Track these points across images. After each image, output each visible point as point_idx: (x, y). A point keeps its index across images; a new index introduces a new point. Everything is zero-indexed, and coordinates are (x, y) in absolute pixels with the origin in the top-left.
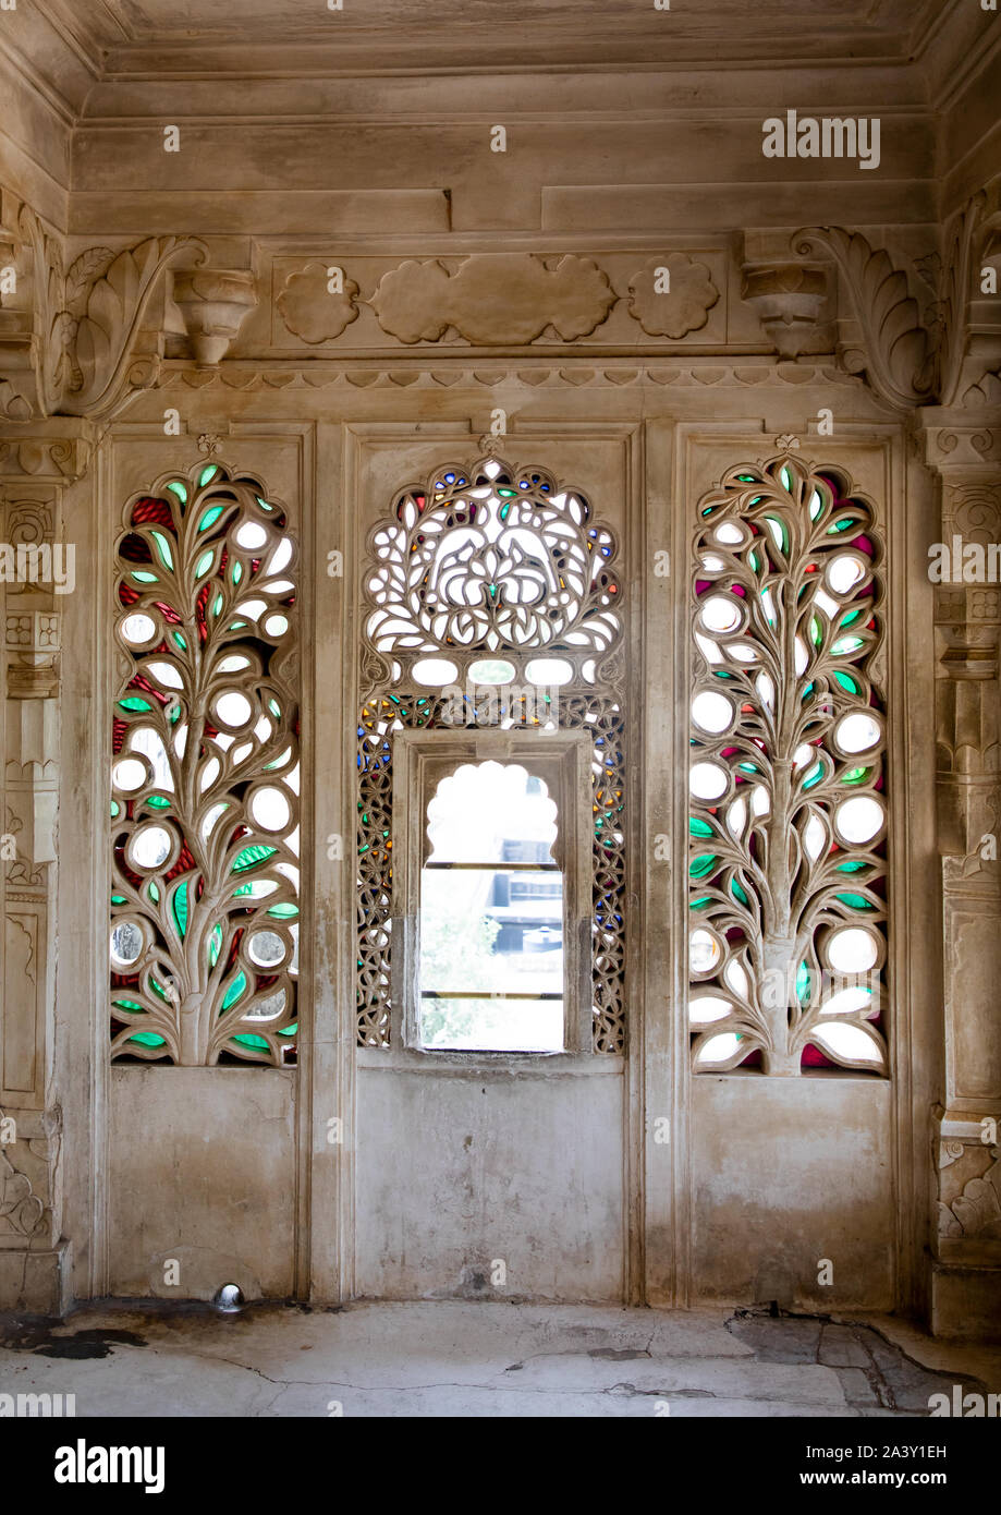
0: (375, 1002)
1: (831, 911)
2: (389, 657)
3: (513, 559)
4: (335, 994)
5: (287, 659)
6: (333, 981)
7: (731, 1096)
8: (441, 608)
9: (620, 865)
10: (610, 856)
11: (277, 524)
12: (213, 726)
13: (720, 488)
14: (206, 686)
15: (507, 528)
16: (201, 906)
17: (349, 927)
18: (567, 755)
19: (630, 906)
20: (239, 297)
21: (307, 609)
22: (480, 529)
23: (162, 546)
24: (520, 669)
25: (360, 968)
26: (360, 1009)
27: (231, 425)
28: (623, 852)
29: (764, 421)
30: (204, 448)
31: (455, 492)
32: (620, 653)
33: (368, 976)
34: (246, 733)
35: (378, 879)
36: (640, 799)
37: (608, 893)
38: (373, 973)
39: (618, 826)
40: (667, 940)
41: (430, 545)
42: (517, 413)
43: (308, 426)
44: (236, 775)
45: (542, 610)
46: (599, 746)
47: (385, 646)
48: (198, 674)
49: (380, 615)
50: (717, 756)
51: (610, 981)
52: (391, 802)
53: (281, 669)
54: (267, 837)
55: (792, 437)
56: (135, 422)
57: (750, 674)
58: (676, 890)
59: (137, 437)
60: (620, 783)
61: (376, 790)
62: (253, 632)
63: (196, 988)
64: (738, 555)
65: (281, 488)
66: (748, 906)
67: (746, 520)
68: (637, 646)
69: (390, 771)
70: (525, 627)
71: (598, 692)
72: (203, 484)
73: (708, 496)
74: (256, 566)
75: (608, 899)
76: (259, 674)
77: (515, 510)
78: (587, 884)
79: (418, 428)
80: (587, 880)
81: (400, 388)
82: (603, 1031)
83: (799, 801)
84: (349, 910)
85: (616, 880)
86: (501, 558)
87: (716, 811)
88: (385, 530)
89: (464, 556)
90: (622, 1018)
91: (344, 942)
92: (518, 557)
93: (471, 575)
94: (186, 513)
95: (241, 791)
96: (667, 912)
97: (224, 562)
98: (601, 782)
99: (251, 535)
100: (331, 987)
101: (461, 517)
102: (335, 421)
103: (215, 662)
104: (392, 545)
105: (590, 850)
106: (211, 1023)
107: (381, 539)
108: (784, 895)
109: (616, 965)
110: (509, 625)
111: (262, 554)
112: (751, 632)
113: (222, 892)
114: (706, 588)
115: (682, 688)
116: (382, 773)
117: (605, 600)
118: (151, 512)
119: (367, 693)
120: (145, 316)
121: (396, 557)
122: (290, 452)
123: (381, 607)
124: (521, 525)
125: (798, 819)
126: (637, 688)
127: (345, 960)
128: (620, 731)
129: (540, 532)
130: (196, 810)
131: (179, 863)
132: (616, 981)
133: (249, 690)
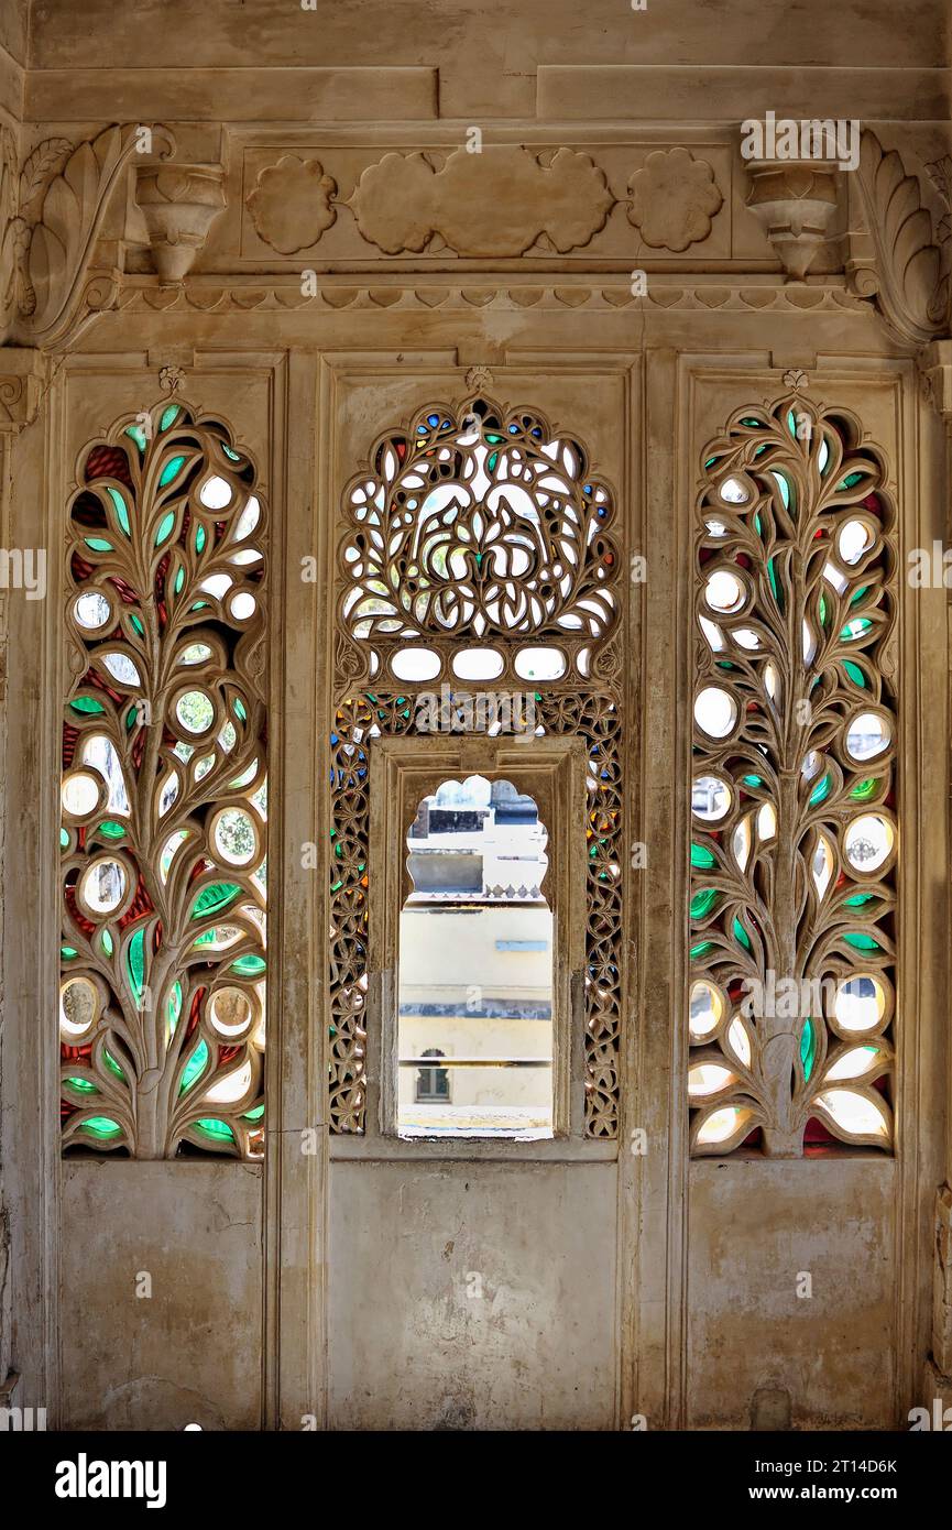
0: (348, 1078)
1: (837, 955)
2: (366, 646)
3: (502, 522)
4: (306, 1070)
5: (254, 649)
6: (305, 1054)
7: (730, 1185)
8: (423, 583)
9: (616, 905)
10: (605, 893)
11: (244, 479)
12: (173, 733)
13: (725, 435)
14: (164, 683)
15: (495, 483)
16: (160, 960)
17: (321, 987)
18: (559, 769)
19: (626, 955)
20: (208, 197)
21: (277, 585)
22: (466, 484)
23: (118, 506)
24: (509, 661)
25: (332, 1035)
26: (333, 1087)
27: (196, 355)
28: (619, 889)
29: (771, 353)
30: (166, 384)
31: (439, 438)
32: (618, 639)
33: (341, 1049)
34: (207, 741)
35: (353, 926)
36: (639, 823)
37: (601, 939)
38: (346, 1042)
39: (614, 857)
40: (666, 997)
41: (412, 504)
42: (508, 340)
43: (281, 355)
44: (197, 795)
45: (532, 585)
46: (595, 755)
47: (362, 632)
48: (156, 668)
49: (357, 593)
50: (720, 767)
51: (604, 1048)
52: (367, 828)
53: (248, 663)
54: (232, 873)
55: (800, 373)
56: (91, 353)
57: (754, 664)
58: (676, 936)
59: (95, 370)
60: (617, 802)
61: (350, 815)
62: (217, 614)
63: (154, 1064)
64: (743, 518)
65: (250, 436)
66: (750, 951)
67: (751, 473)
68: (636, 630)
69: (367, 790)
70: (515, 605)
71: (594, 689)
72: (164, 428)
73: (713, 444)
74: (221, 529)
75: (604, 946)
76: (223, 666)
77: (504, 461)
78: (580, 928)
79: (399, 359)
80: (580, 925)
81: (382, 309)
82: (596, 1111)
83: (807, 821)
84: (322, 965)
85: (611, 925)
86: (489, 520)
87: (719, 836)
88: (362, 485)
89: (449, 518)
90: (616, 1094)
91: (316, 1006)
92: (507, 519)
93: (454, 543)
94: (145, 466)
95: (202, 815)
96: (667, 963)
97: (186, 525)
98: (595, 801)
99: (215, 492)
100: (302, 1062)
101: (445, 469)
102: (308, 350)
103: (175, 653)
104: (369, 503)
105: (584, 887)
106: (170, 1107)
107: (358, 497)
108: (789, 938)
109: (610, 1031)
110: (496, 605)
111: (226, 516)
112: (756, 613)
113: (182, 942)
114: (710, 558)
115: (684, 684)
116: (358, 792)
117: (601, 573)
118: (106, 464)
119: (342, 692)
120: (106, 219)
121: (374, 519)
122: (260, 389)
123: (358, 582)
124: (510, 479)
125: (806, 845)
126: (636, 684)
127: (317, 1025)
128: (617, 737)
129: (531, 488)
130: (153, 840)
131: (136, 905)
132: (610, 1048)
133: (212, 687)
